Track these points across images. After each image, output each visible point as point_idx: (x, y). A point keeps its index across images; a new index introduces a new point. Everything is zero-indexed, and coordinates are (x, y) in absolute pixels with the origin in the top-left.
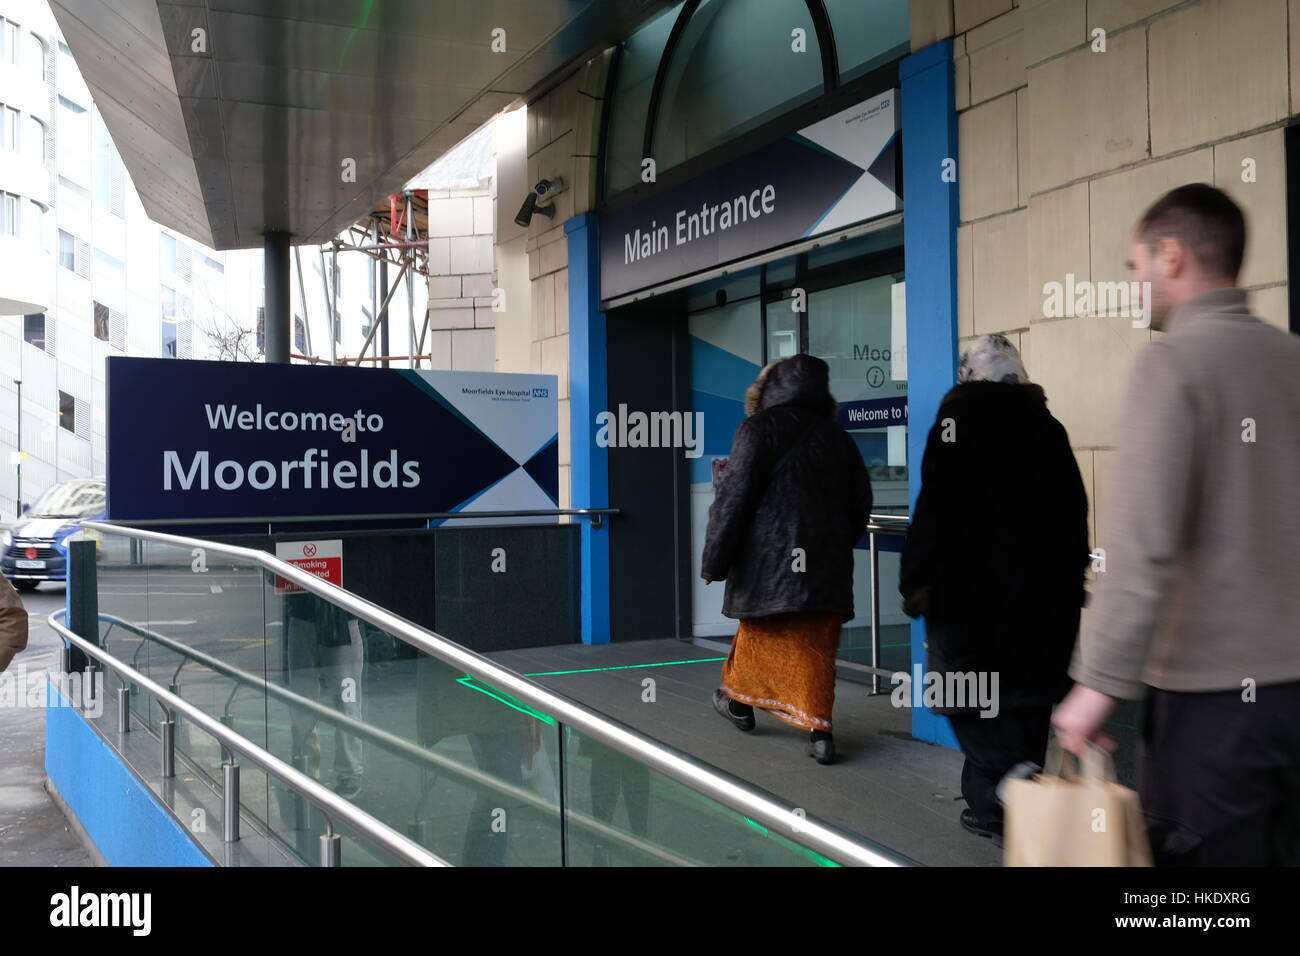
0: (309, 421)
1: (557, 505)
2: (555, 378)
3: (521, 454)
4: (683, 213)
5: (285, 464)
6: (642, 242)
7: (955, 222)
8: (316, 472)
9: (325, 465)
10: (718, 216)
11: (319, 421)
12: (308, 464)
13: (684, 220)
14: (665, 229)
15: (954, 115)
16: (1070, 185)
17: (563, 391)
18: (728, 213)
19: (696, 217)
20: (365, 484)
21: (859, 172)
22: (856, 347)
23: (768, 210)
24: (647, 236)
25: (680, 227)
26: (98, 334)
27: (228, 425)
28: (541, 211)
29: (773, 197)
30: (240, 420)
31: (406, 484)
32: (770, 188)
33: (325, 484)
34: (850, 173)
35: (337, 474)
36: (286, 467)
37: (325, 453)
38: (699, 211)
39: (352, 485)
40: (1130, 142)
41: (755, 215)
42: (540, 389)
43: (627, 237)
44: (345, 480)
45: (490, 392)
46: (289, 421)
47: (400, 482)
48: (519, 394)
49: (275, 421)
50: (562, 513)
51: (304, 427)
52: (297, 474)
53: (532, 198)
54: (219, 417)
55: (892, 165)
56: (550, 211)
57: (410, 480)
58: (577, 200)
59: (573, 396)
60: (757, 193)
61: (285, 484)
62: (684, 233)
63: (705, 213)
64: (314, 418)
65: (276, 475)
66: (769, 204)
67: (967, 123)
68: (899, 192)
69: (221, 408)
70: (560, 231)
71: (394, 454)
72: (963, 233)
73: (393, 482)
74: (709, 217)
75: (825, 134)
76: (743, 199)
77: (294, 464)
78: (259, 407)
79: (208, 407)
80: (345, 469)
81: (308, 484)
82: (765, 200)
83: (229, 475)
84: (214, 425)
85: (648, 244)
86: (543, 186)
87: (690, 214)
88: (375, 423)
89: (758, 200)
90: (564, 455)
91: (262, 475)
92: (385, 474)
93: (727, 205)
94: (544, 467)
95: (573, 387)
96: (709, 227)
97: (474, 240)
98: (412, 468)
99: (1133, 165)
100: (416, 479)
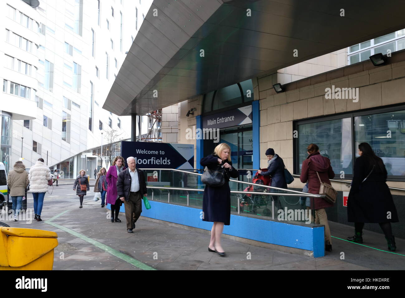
0: (152, 152)
1: (194, 168)
2: (193, 145)
3: (188, 159)
4: (219, 118)
5: (148, 160)
6: (211, 122)
7: (259, 126)
8: (153, 161)
9: (155, 160)
10: (225, 119)
11: (154, 152)
12: (152, 160)
13: (219, 119)
14: (215, 120)
15: (259, 111)
16: (272, 124)
17: (195, 147)
18: (226, 119)
19: (221, 119)
20: (161, 164)
21: (247, 116)
22: (250, 140)
23: (233, 120)
24: (212, 121)
25: (218, 120)
26: (44, 125)
27: (140, 153)
28: (191, 114)
29: (234, 118)
30: (142, 152)
31: (168, 164)
32: (233, 116)
33: (155, 164)
34: (245, 116)
35: (157, 162)
36: (149, 160)
37: (155, 158)
38: (221, 118)
39: (159, 164)
40: (278, 120)
41: (231, 120)
42: (191, 147)
43: (208, 121)
44: (158, 163)
45: (182, 148)
46: (149, 152)
47: (167, 163)
48: (187, 148)
49: (147, 152)
50: (195, 170)
51: (152, 153)
52: (150, 162)
53: (189, 112)
54: (138, 151)
55: (251, 116)
56: (193, 114)
57: (169, 163)
58: (198, 112)
59: (197, 148)
60: (231, 117)
61: (148, 163)
62: (219, 122)
63: (222, 119)
64: (153, 152)
65: (147, 162)
66: (233, 119)
67: (261, 112)
68: (252, 120)
69: (139, 150)
70: (195, 118)
71: (166, 158)
72: (260, 128)
73: (166, 163)
74: (223, 120)
75: (242, 109)
76: (229, 117)
77: (150, 160)
78: (145, 150)
79: (137, 150)
80: (158, 161)
81: (152, 163)
82: (232, 118)
83: (140, 161)
84: (137, 153)
85: (212, 122)
86: (192, 110)
87: (220, 118)
88: (163, 153)
89: (231, 118)
90: (195, 159)
91: (145, 162)
92: (165, 162)
93: (226, 118)
94: (191, 161)
95: (197, 147)
96: (223, 121)
97: (172, 114)
98: (169, 161)
99: (279, 123)
100: (170, 163)
